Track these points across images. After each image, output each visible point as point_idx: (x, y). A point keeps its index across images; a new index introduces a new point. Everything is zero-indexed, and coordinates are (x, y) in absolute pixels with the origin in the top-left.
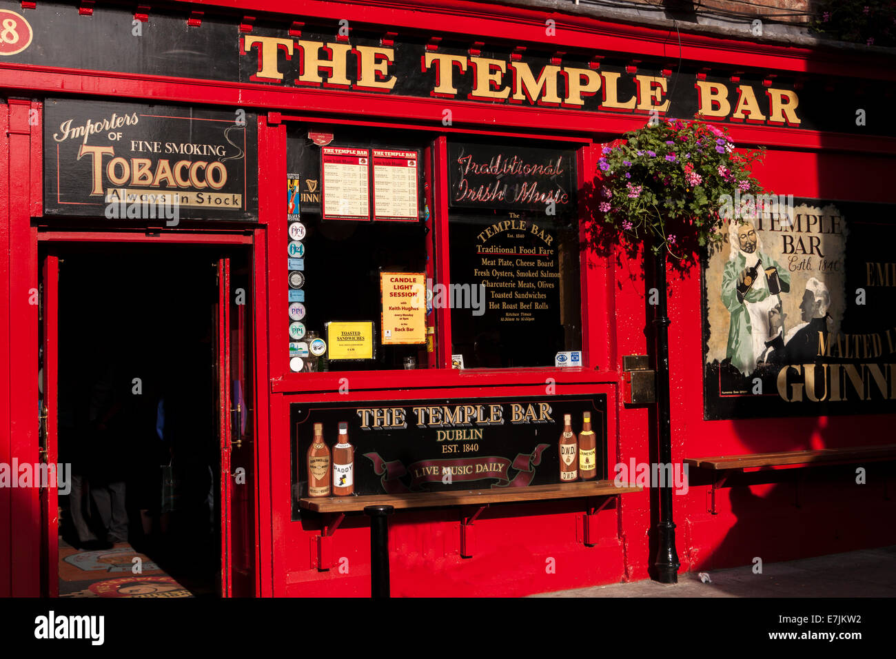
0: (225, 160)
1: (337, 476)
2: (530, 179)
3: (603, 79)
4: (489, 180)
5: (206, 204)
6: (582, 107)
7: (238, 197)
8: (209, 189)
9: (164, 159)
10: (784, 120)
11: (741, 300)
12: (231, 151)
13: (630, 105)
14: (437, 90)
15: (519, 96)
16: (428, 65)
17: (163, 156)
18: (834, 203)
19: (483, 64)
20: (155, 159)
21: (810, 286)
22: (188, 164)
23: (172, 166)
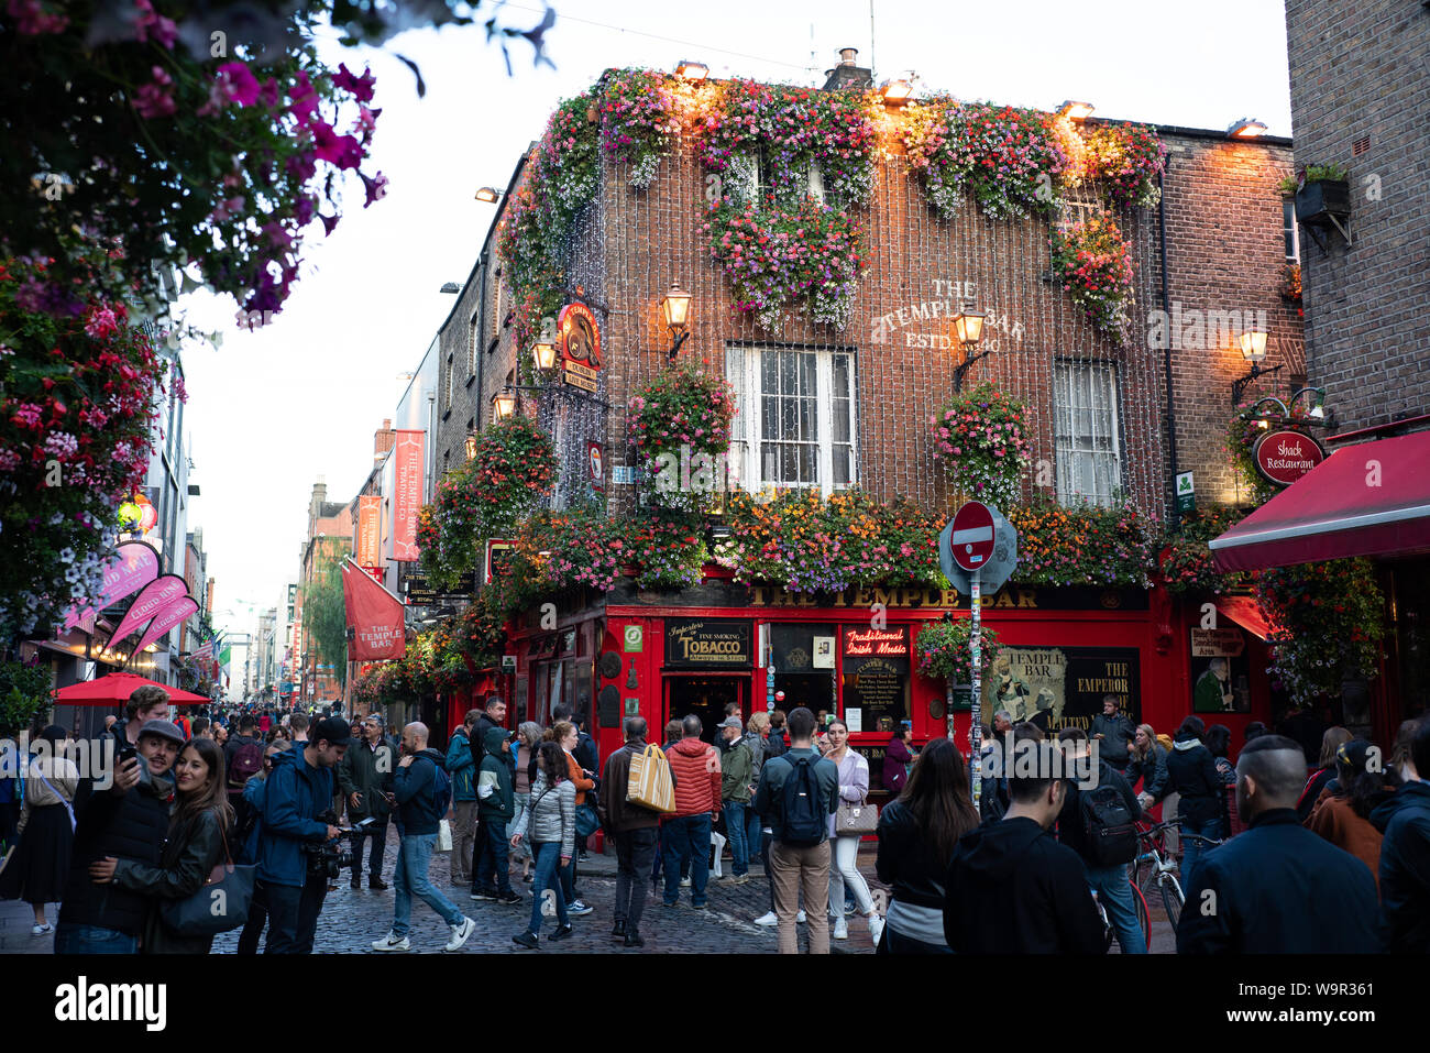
0: (739, 641)
2: (885, 641)
3: (921, 592)
4: (864, 643)
5: (732, 660)
6: (910, 606)
7: (745, 656)
8: (732, 654)
10: (1027, 606)
11: (1000, 699)
12: (742, 637)
13: (936, 604)
14: (836, 604)
15: (877, 603)
17: (713, 640)
18: (1060, 649)
20: (710, 641)
21: (1042, 692)
22: (723, 643)
23: (717, 644)
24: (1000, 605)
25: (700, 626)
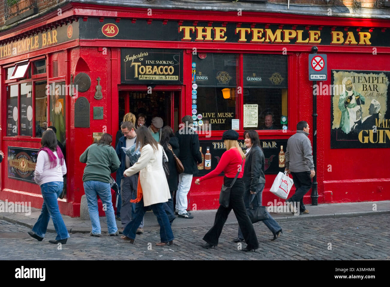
0: (173, 65)
1: (206, 163)
3: (297, 33)
5: (168, 79)
6: (289, 43)
7: (177, 77)
8: (168, 75)
9: (156, 66)
10: (365, 43)
11: (346, 108)
12: (175, 62)
13: (307, 41)
14: (240, 40)
15: (268, 40)
16: (237, 32)
17: (155, 65)
18: (385, 73)
19: (255, 31)
20: (153, 66)
21: (372, 102)
22: (162, 67)
23: (158, 68)
24: (347, 42)
25: (146, 54)
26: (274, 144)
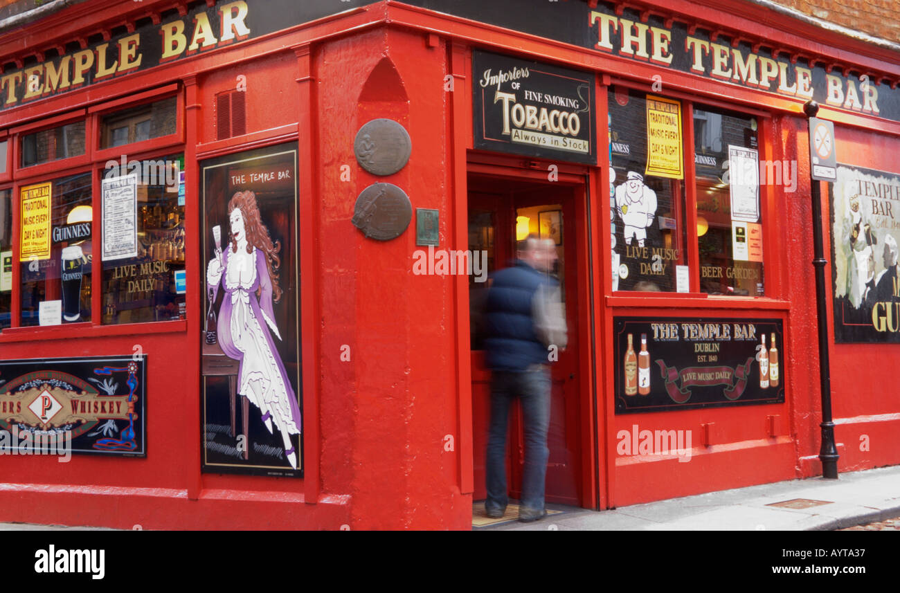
0: (578, 112)
1: (641, 378)
5: (568, 148)
7: (586, 143)
8: (569, 135)
9: (545, 107)
10: (871, 109)
11: (852, 249)
12: (582, 106)
14: (694, 67)
15: (737, 76)
16: (689, 47)
17: (544, 104)
18: (897, 176)
19: (717, 49)
20: (539, 106)
22: (557, 113)
23: (549, 113)
24: (848, 103)
25: (525, 73)
26: (752, 329)
